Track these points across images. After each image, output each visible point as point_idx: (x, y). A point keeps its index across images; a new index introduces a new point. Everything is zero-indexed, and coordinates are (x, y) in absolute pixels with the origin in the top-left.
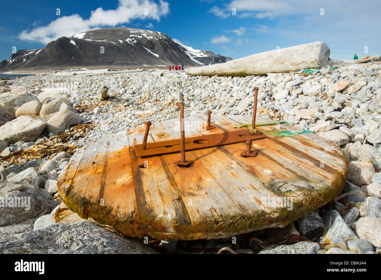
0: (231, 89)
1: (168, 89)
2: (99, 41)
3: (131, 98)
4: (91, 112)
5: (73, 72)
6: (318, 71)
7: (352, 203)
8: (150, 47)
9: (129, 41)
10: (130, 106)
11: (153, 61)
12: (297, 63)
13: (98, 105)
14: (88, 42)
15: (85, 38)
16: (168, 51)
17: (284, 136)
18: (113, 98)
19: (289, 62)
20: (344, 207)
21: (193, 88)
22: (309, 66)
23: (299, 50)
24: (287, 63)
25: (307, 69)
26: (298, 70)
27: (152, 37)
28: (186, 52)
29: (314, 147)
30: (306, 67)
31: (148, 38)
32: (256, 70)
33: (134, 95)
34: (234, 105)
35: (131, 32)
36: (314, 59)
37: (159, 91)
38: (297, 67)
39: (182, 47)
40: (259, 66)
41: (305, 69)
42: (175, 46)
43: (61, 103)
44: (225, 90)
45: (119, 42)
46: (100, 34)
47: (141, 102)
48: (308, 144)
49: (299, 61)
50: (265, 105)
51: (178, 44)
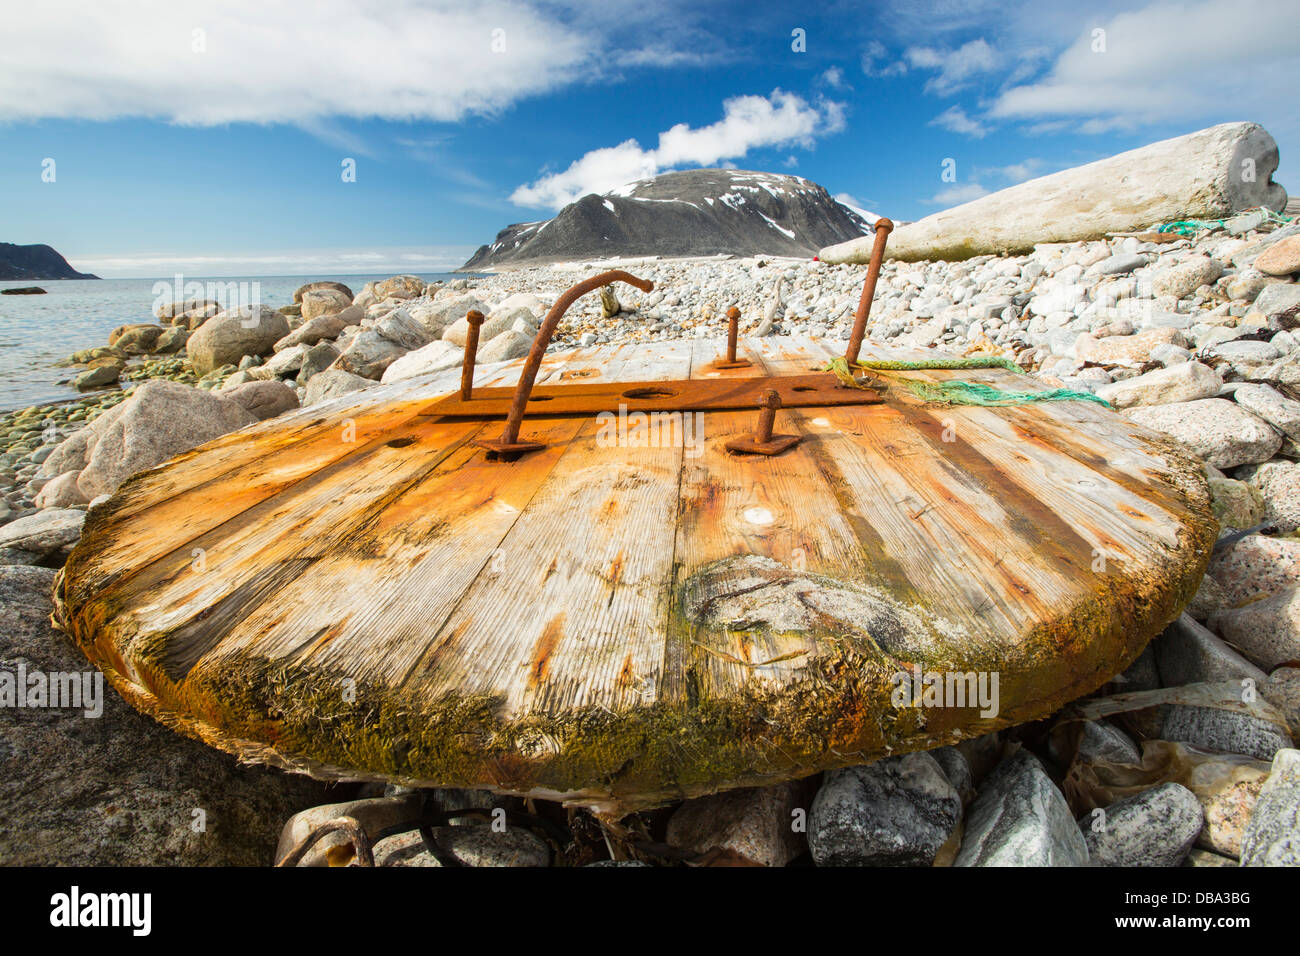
0: (917, 292)
1: (758, 294)
2: (664, 201)
3: (669, 314)
4: (573, 342)
5: (585, 264)
6: (1216, 224)
7: (1181, 750)
8: (776, 213)
9: (729, 200)
10: (663, 332)
11: (780, 248)
12: (1141, 201)
13: (593, 328)
14: (639, 205)
15: (634, 195)
16: (818, 223)
17: (961, 403)
18: (631, 312)
19: (1109, 203)
20: (1132, 761)
21: (821, 293)
22: (1182, 211)
23: (1151, 157)
24: (1103, 206)
25: (1175, 219)
26: (1142, 227)
27: (781, 191)
28: (862, 225)
29: (1066, 452)
30: (1172, 213)
31: (773, 193)
32: (1000, 236)
33: (679, 308)
34: (902, 330)
35: (735, 179)
36: (1204, 185)
37: (735, 300)
38: (1137, 215)
39: (853, 213)
40: (1013, 224)
41: (1166, 221)
42: (836, 211)
43: (515, 318)
44: (899, 296)
45: (706, 204)
46: (668, 186)
47: (690, 323)
48: (1042, 437)
49: (1148, 196)
50: (997, 331)
51: (845, 207)
